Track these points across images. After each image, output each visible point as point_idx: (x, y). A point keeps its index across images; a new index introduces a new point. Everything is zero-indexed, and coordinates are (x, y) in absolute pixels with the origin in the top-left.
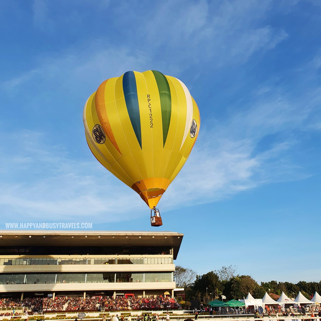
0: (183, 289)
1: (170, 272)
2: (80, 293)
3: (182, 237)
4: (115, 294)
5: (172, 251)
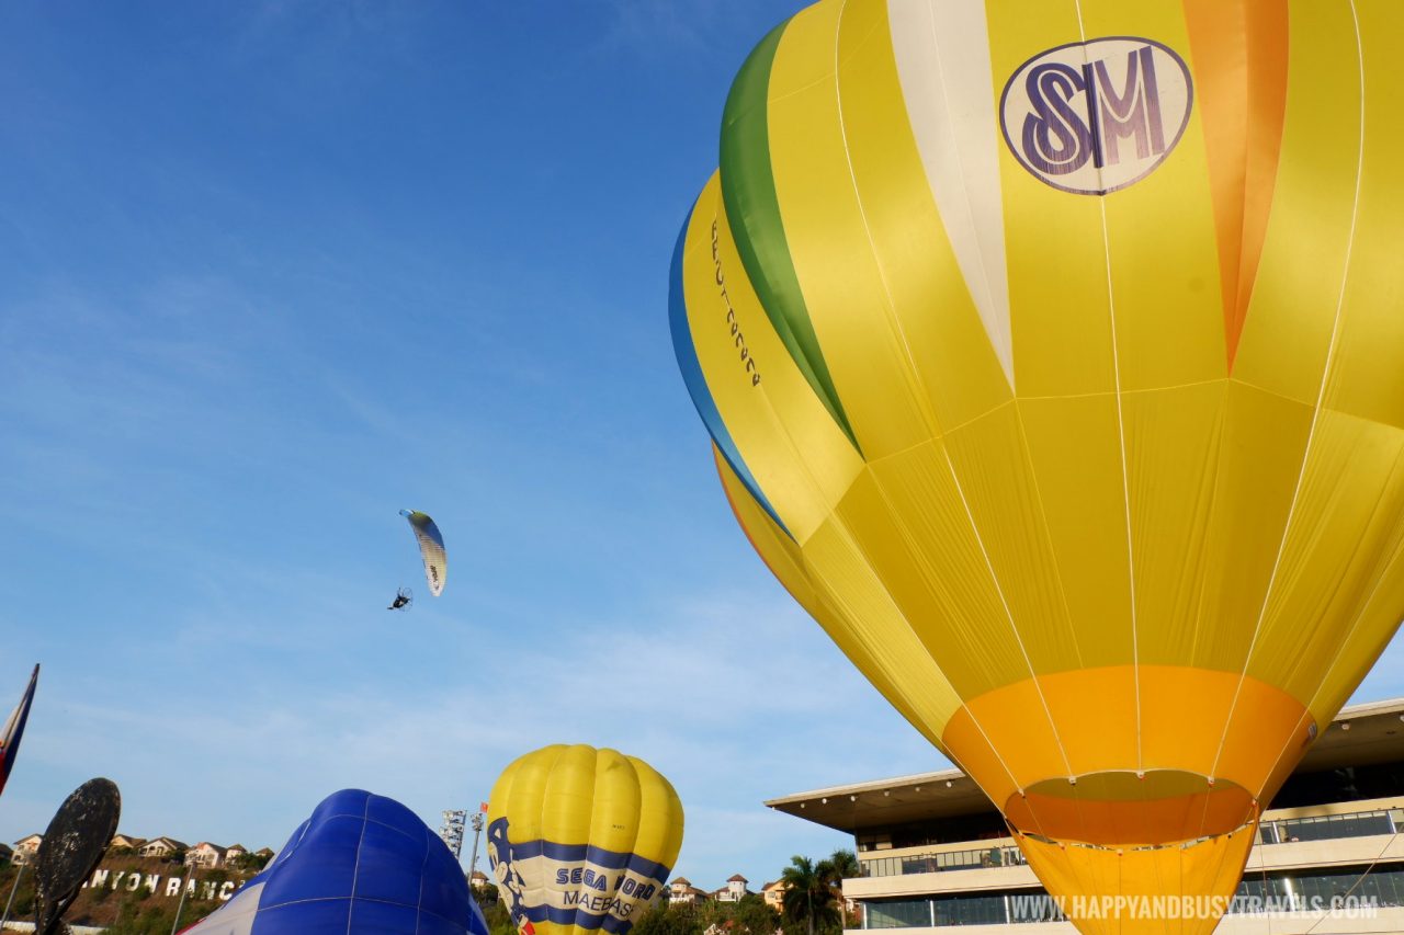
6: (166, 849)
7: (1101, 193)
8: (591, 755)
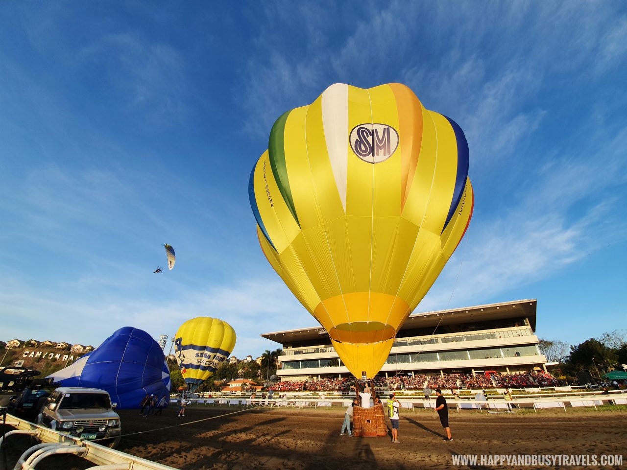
0: (557, 363)
1: (534, 344)
2: (436, 371)
3: (535, 303)
4: (473, 372)
5: (527, 321)
6: (64, 346)
7: (373, 163)
8: (211, 320)
